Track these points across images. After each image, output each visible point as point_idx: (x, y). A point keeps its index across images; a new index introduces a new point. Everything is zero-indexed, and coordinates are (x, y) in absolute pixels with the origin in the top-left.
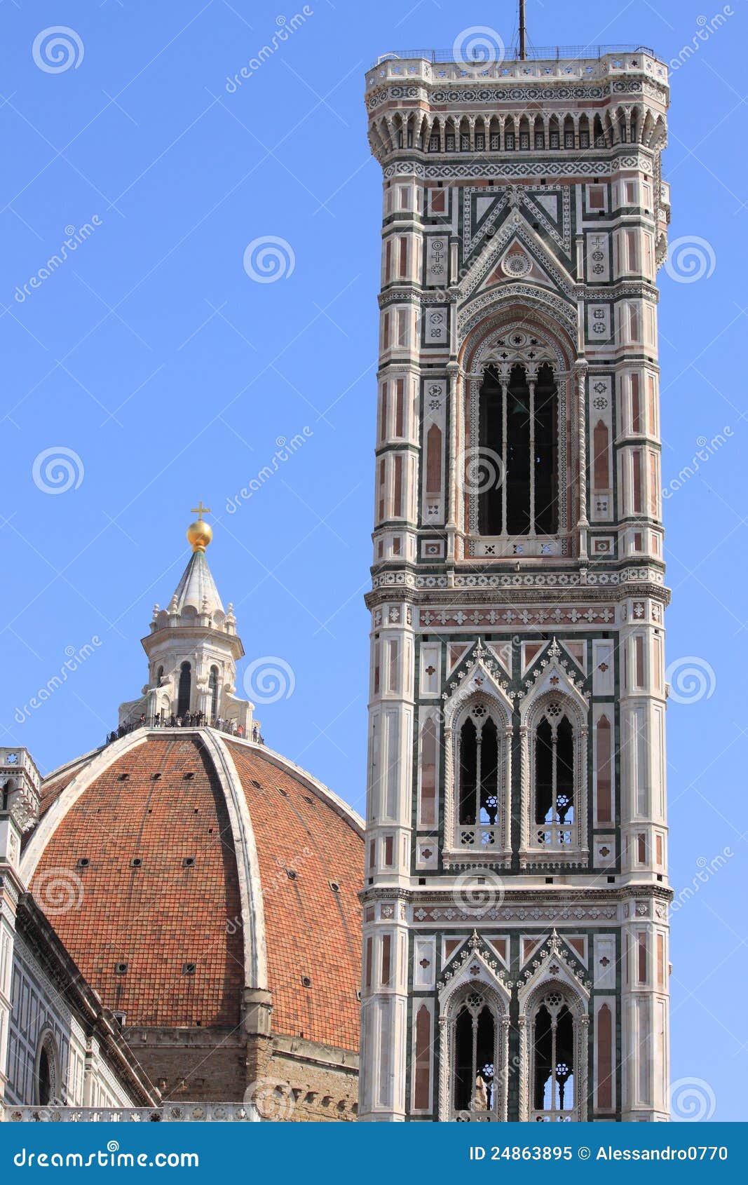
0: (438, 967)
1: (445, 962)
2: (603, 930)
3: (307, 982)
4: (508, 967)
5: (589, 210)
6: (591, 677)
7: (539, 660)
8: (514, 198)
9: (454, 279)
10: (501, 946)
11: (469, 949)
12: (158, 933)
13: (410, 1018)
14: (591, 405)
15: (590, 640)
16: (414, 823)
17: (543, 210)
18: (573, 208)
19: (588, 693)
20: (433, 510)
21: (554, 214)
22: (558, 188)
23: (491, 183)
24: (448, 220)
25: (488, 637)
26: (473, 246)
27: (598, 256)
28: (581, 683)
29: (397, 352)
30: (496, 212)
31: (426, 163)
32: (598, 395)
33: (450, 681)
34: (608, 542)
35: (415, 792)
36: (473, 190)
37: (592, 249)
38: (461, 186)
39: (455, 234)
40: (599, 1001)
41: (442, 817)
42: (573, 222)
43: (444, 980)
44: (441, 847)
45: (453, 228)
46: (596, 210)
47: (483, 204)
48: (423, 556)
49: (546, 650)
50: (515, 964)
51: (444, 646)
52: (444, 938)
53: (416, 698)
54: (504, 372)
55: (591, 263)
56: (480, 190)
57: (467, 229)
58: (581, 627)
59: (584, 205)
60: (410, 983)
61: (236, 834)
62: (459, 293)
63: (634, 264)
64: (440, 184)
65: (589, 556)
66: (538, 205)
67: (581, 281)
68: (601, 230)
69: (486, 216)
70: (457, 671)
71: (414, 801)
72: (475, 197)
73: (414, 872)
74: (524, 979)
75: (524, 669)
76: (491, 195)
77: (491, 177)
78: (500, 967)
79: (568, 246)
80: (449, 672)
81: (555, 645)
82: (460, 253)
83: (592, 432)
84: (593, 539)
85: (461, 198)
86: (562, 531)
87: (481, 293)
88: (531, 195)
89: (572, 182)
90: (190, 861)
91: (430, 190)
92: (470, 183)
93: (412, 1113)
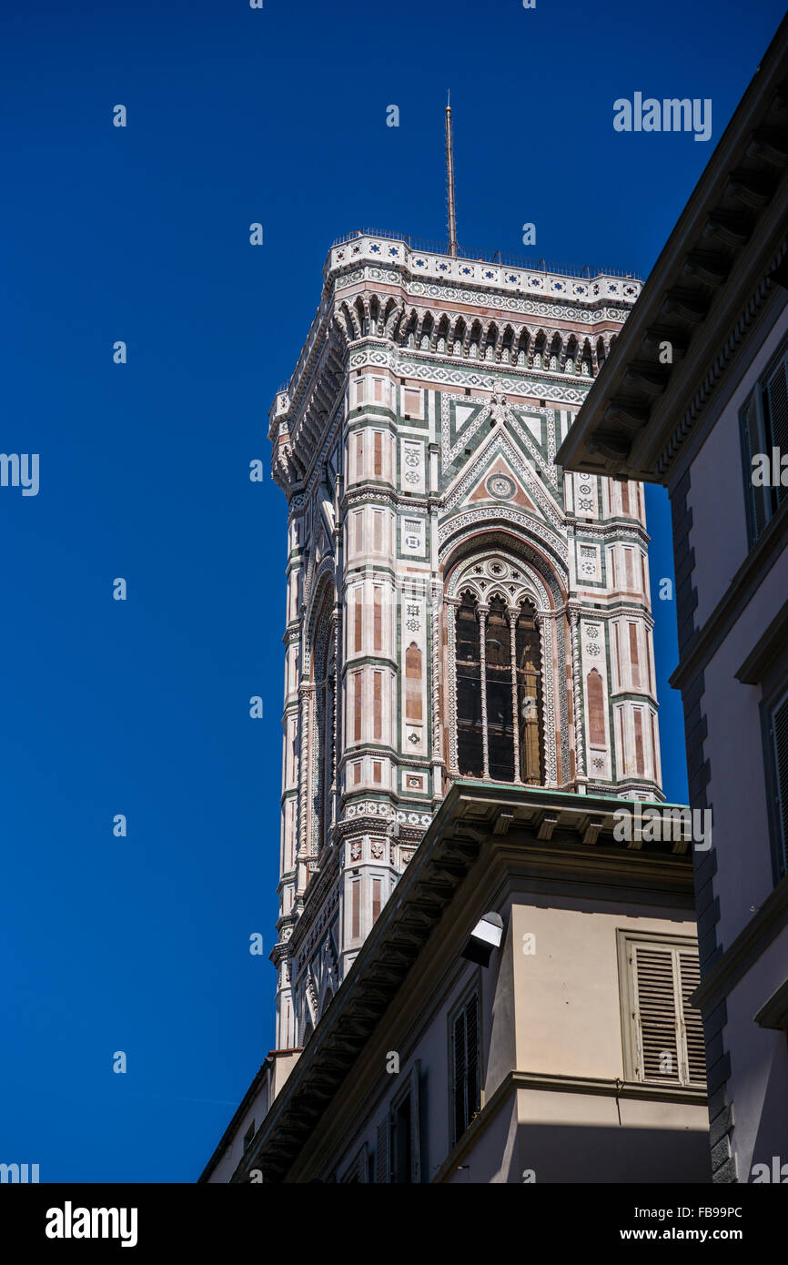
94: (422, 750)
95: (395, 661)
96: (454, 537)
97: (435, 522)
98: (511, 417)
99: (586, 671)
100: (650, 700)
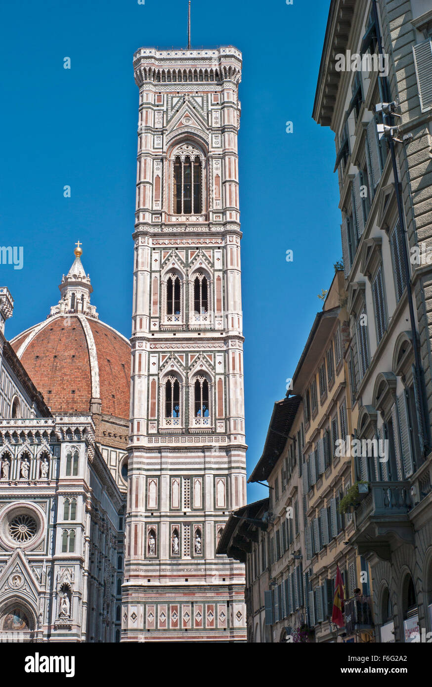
0: (159, 365)
1: (161, 364)
2: (219, 351)
3: (113, 396)
4: (184, 365)
5: (213, 102)
6: (214, 262)
7: (195, 257)
8: (186, 97)
9: (165, 125)
10: (181, 357)
11: (170, 359)
12: (62, 380)
13: (148, 384)
14: (214, 169)
15: (213, 250)
16: (150, 314)
17: (196, 102)
18: (207, 102)
19: (213, 268)
20: (157, 205)
21: (201, 104)
22: (202, 95)
23: (178, 93)
24: (163, 105)
25: (177, 249)
26: (171, 115)
27: (216, 118)
28: (210, 265)
29: (144, 150)
30: (180, 103)
31: (155, 85)
32: (216, 166)
33: (163, 264)
34: (219, 216)
35: (150, 303)
36: (172, 95)
37: (214, 116)
38: (167, 93)
39: (165, 110)
40: (218, 377)
41: (160, 312)
42: (208, 107)
43: (161, 370)
44: (160, 322)
45: (164, 108)
46: (216, 103)
47: (175, 100)
48: (153, 221)
49: (198, 253)
50: (187, 364)
51: (161, 252)
52: (161, 354)
53: (151, 270)
54: (183, 158)
55: (214, 120)
56: (174, 95)
57: (170, 109)
58: (210, 245)
59: (211, 100)
60: (149, 371)
61: (90, 347)
62: (166, 130)
63: (229, 121)
64: (160, 93)
65: (213, 221)
66: (195, 100)
67: (210, 126)
68: (217, 109)
69: (176, 104)
70: (166, 260)
71: (150, 306)
72: (172, 98)
73: (150, 331)
74: (191, 369)
75: (190, 260)
76: (178, 97)
77: (178, 91)
78: (181, 365)
79: (206, 115)
80: (163, 261)
81: (201, 251)
82: (167, 117)
83: (214, 178)
84: (215, 215)
85: (167, 98)
86: (204, 212)
87: (174, 130)
88: (193, 97)
89: (207, 92)
90: (74, 356)
91: (156, 95)
92: (171, 93)
93: (149, 419)
94: (159, 208)
95: (151, 182)
96: (171, 139)
97: (164, 136)
98: (191, 99)
99: (214, 175)
100: (236, 182)
